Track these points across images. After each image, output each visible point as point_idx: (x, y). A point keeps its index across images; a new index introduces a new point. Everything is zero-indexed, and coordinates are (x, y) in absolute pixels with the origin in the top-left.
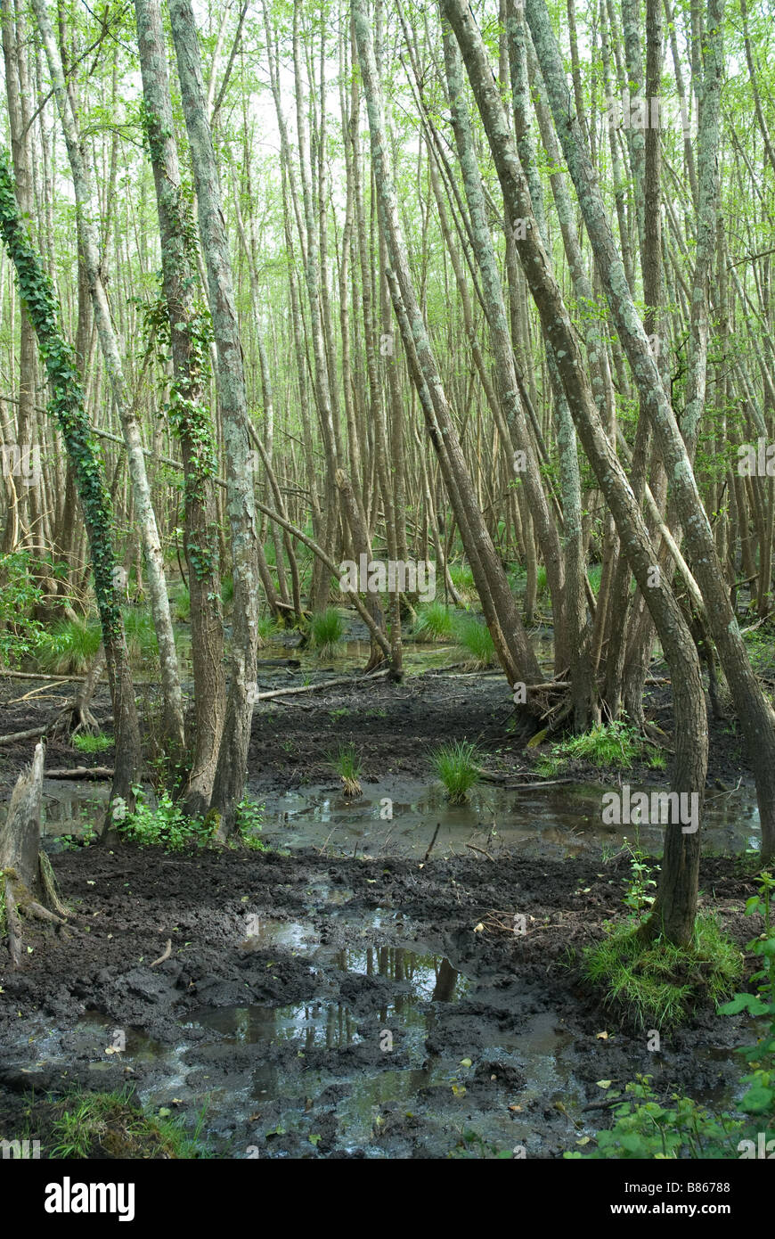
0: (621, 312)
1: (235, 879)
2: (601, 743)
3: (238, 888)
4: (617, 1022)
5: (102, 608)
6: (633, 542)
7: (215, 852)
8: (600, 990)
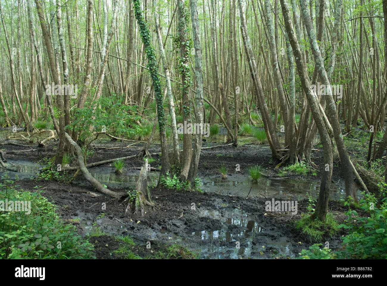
0: (313, 44)
1: (196, 199)
2: (298, 168)
3: (197, 201)
4: (304, 240)
5: (159, 123)
6: (315, 111)
7: (189, 192)
8: (299, 231)
